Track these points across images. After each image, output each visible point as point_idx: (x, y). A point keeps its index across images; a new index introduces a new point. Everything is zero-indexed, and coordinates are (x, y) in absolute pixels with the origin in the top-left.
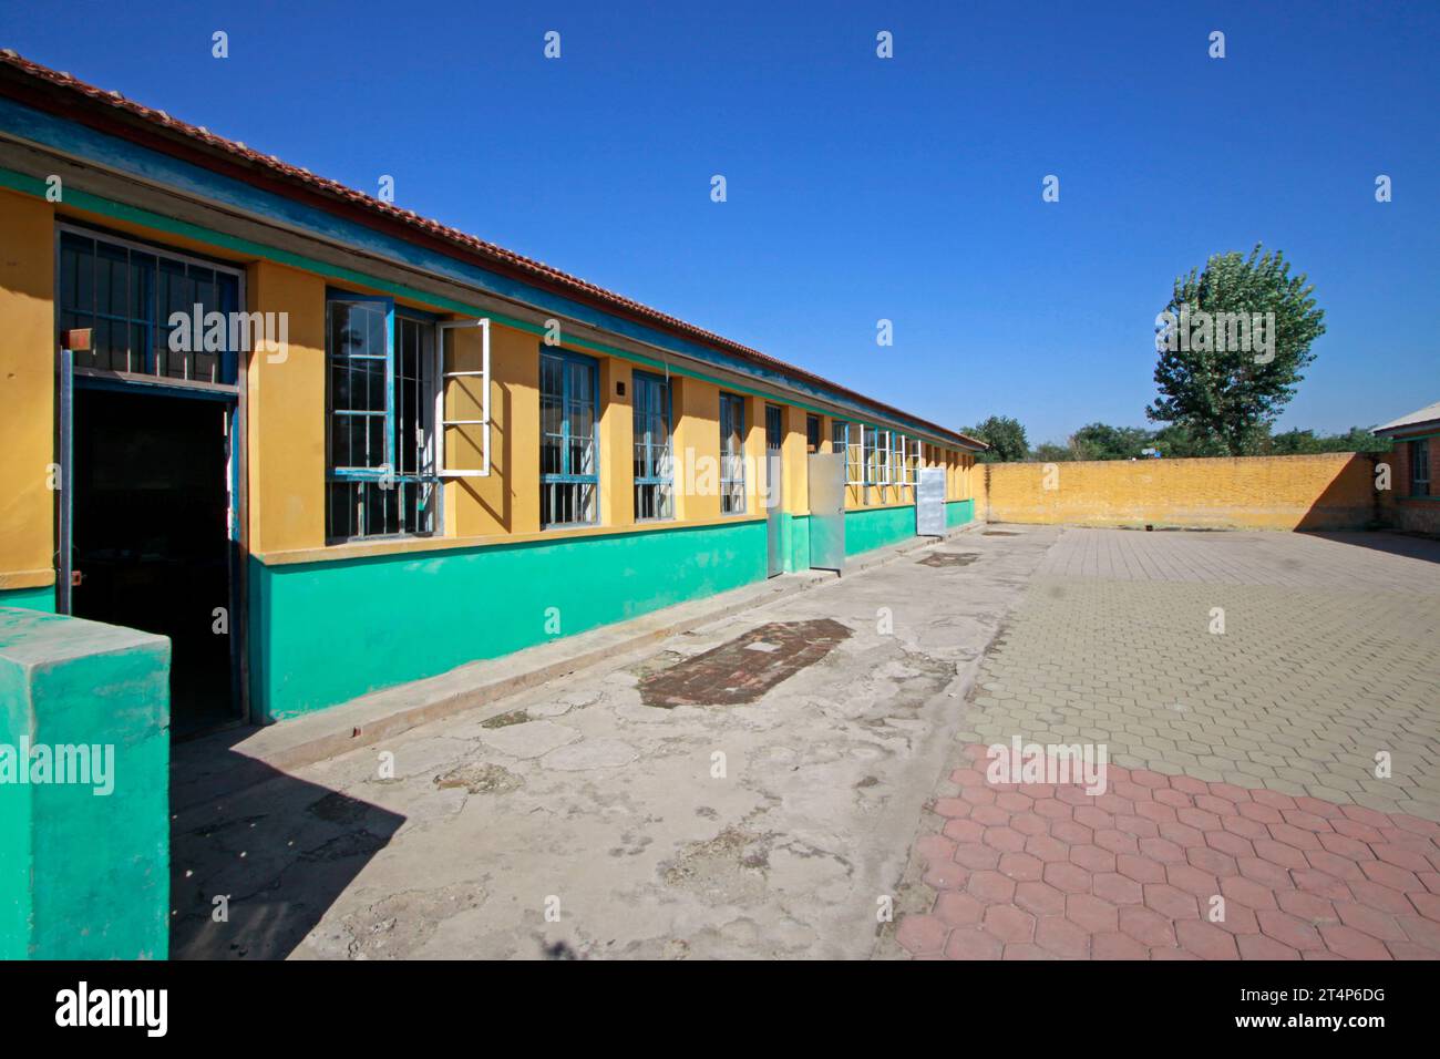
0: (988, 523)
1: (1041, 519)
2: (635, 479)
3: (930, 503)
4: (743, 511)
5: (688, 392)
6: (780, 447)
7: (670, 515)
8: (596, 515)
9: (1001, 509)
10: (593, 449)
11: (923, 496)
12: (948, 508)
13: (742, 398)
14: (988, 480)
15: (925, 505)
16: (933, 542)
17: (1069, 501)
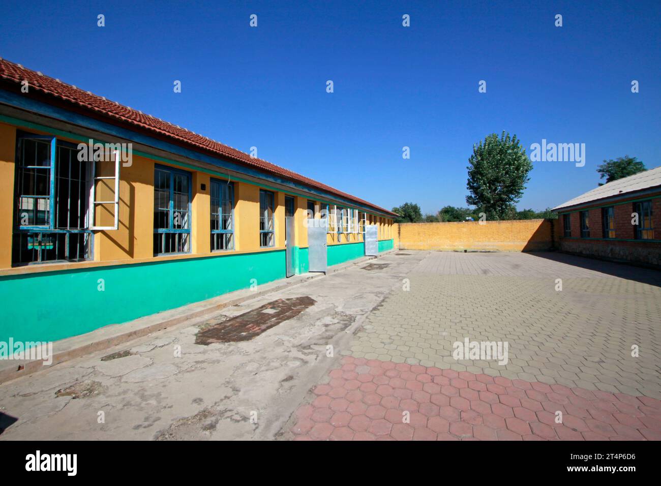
0: (400, 249)
1: (422, 248)
2: (211, 231)
3: (371, 241)
4: (273, 245)
5: (241, 189)
6: (293, 215)
7: (232, 248)
8: (189, 249)
9: (405, 243)
10: (188, 216)
11: (368, 238)
12: (379, 244)
13: (273, 193)
14: (399, 230)
15: (369, 242)
16: (372, 259)
17: (433, 240)
